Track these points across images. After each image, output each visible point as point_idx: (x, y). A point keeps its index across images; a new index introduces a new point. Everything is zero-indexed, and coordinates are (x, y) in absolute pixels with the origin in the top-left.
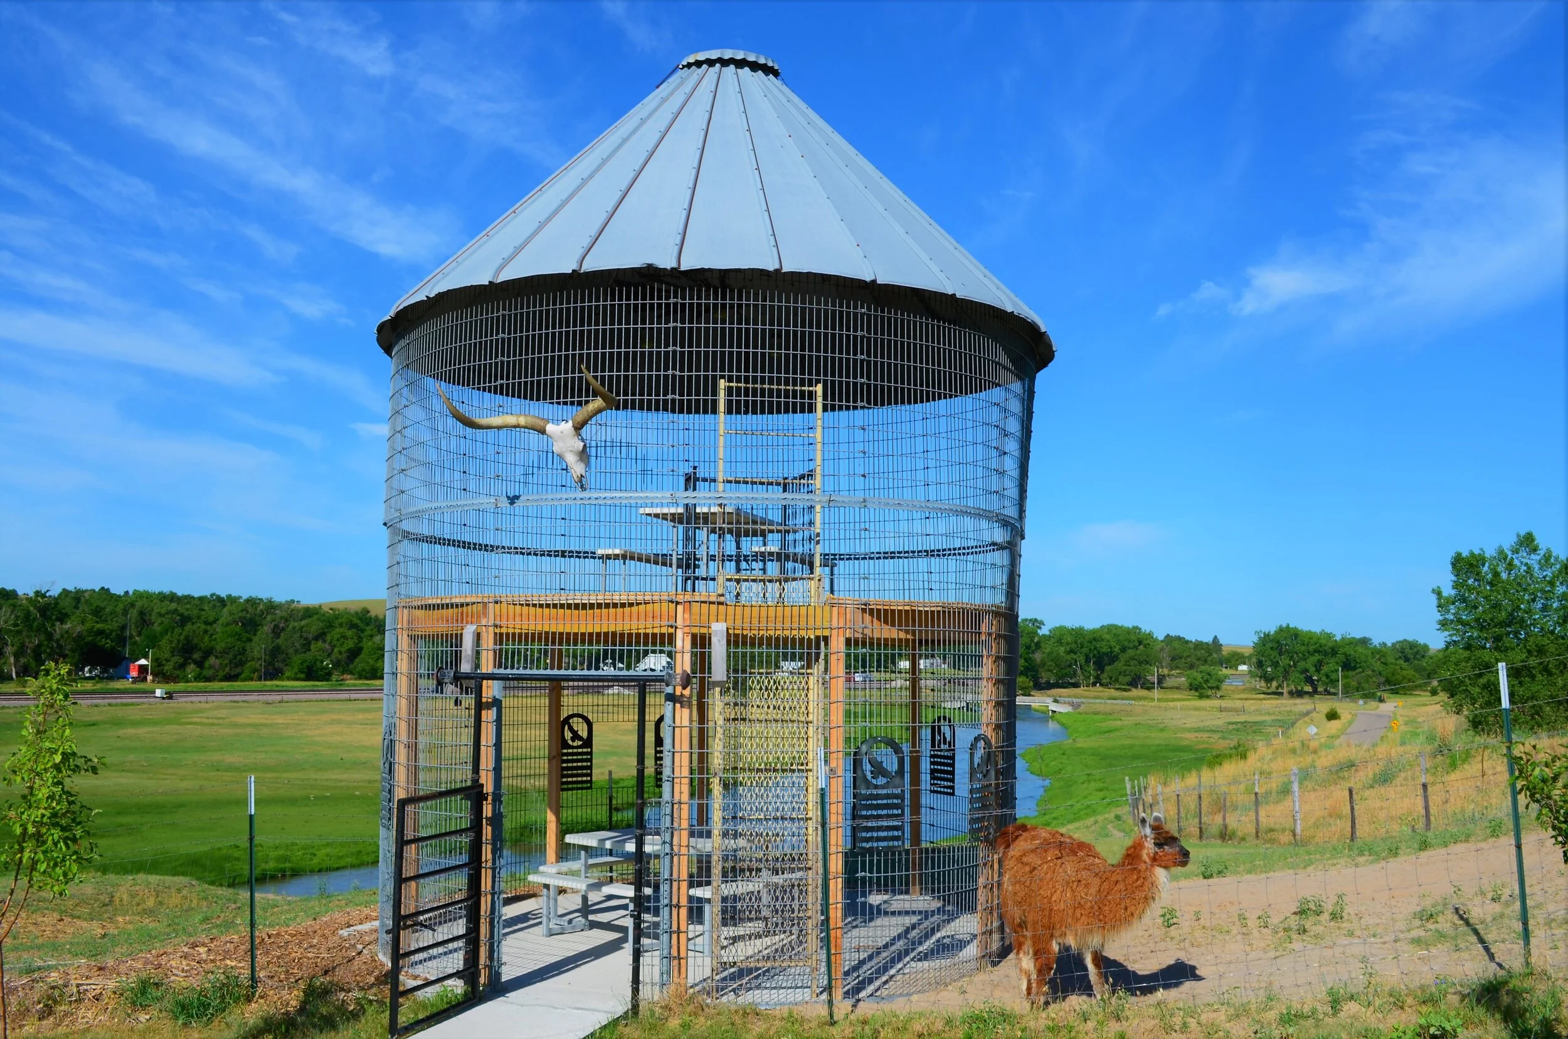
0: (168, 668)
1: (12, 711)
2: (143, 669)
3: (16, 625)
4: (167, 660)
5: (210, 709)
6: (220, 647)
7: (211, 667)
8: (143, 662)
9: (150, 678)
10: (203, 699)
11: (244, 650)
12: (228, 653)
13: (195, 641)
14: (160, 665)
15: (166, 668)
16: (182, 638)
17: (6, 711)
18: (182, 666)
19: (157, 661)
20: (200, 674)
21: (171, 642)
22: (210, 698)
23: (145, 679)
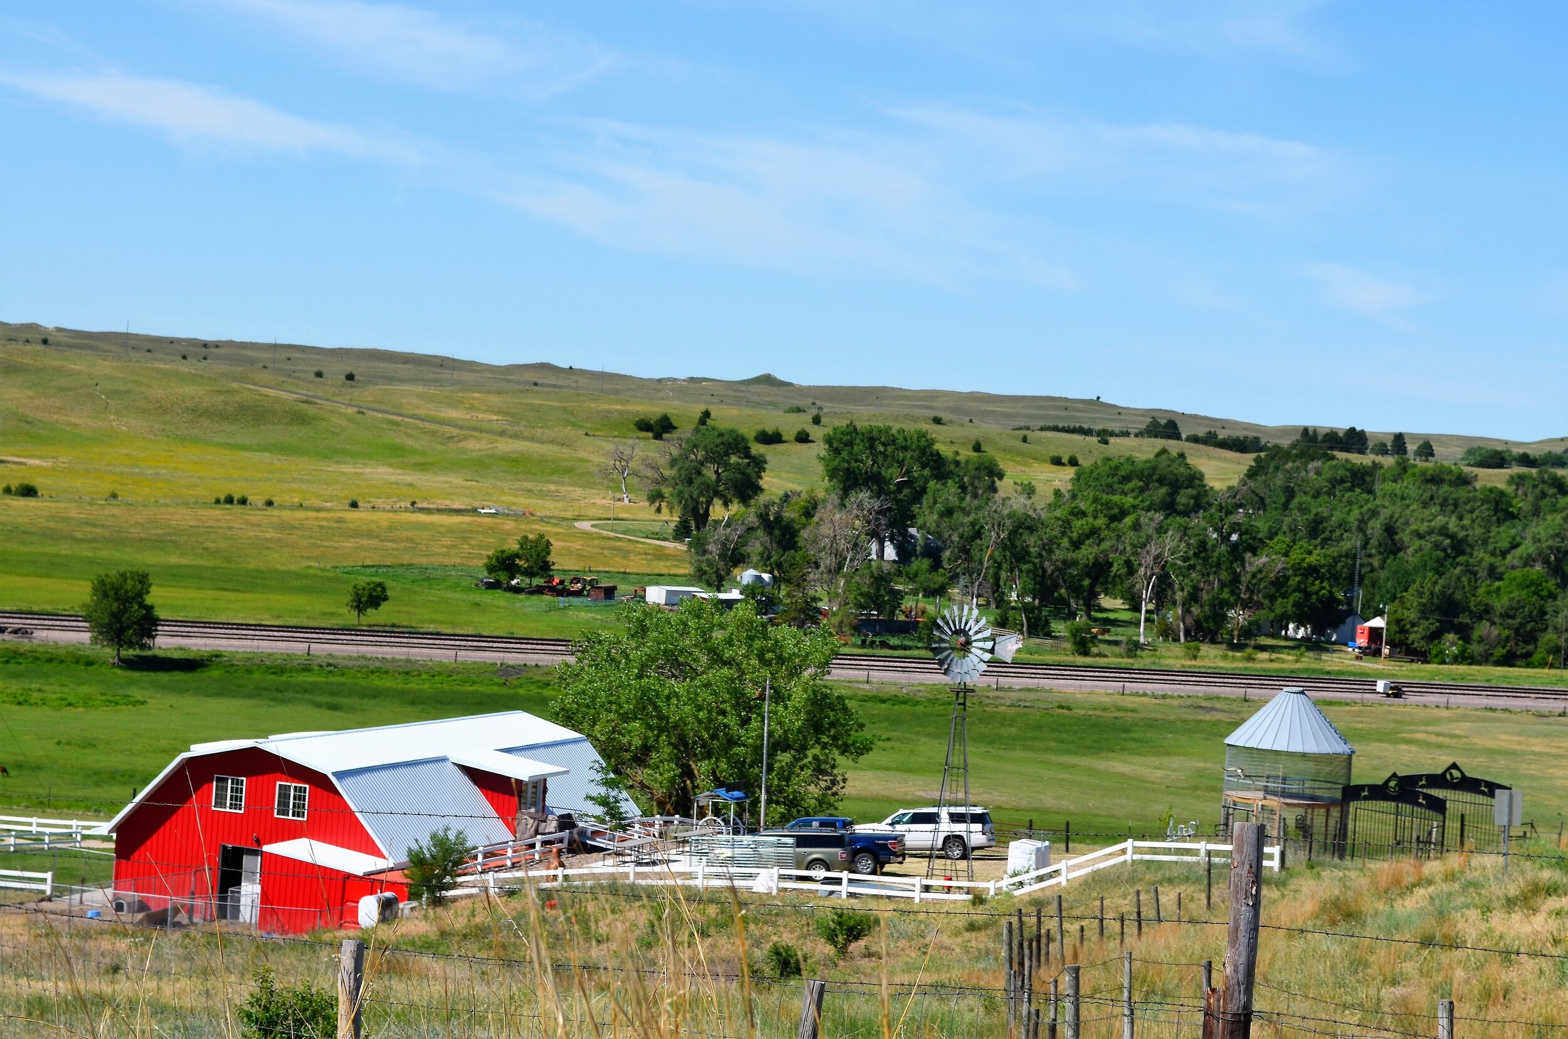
0: (1415, 637)
1: (1175, 702)
2: (1375, 633)
3: (1185, 559)
4: (1413, 625)
5: (1450, 720)
6: (1500, 604)
7: (1481, 640)
8: (1378, 622)
9: (1386, 651)
10: (1441, 699)
11: (1542, 612)
12: (1513, 617)
13: (1458, 596)
14: (1403, 631)
15: (1412, 637)
16: (1437, 589)
17: (1168, 701)
18: (1435, 636)
19: (1397, 623)
20: (1463, 652)
21: (1421, 594)
22: (1453, 699)
23: (1377, 653)
